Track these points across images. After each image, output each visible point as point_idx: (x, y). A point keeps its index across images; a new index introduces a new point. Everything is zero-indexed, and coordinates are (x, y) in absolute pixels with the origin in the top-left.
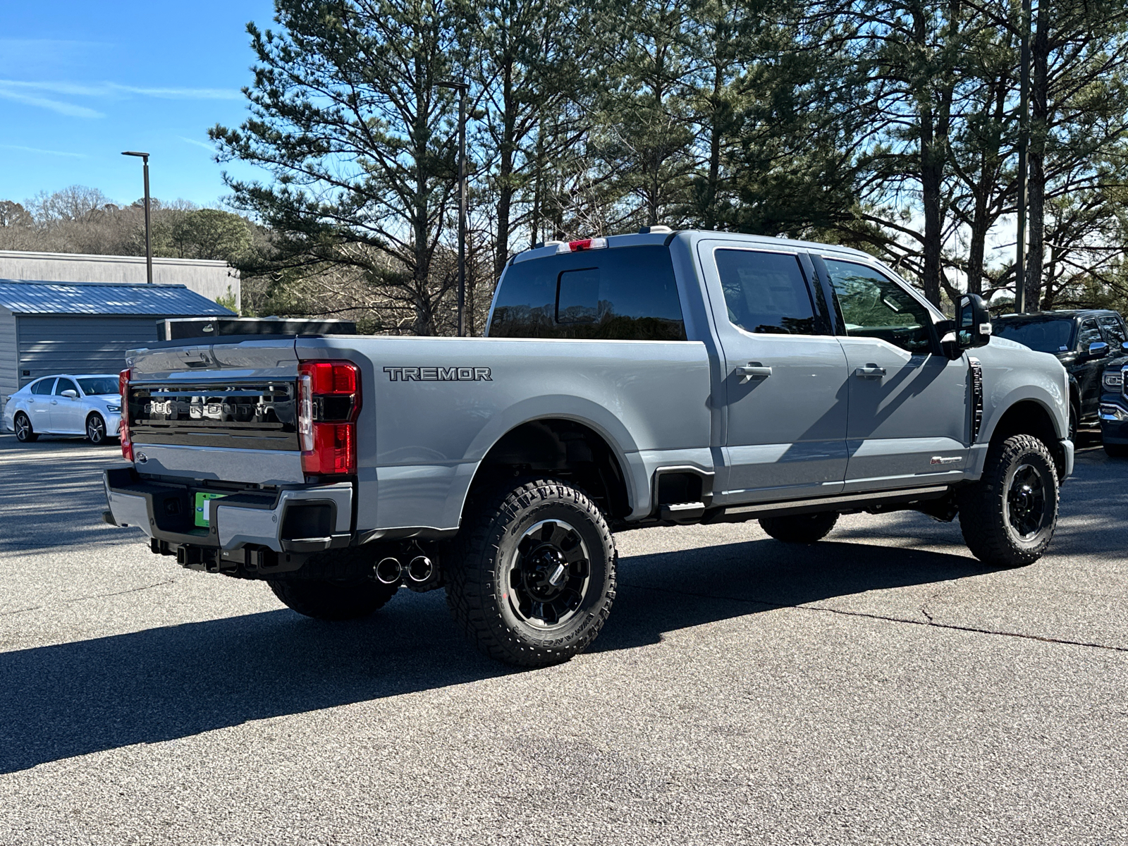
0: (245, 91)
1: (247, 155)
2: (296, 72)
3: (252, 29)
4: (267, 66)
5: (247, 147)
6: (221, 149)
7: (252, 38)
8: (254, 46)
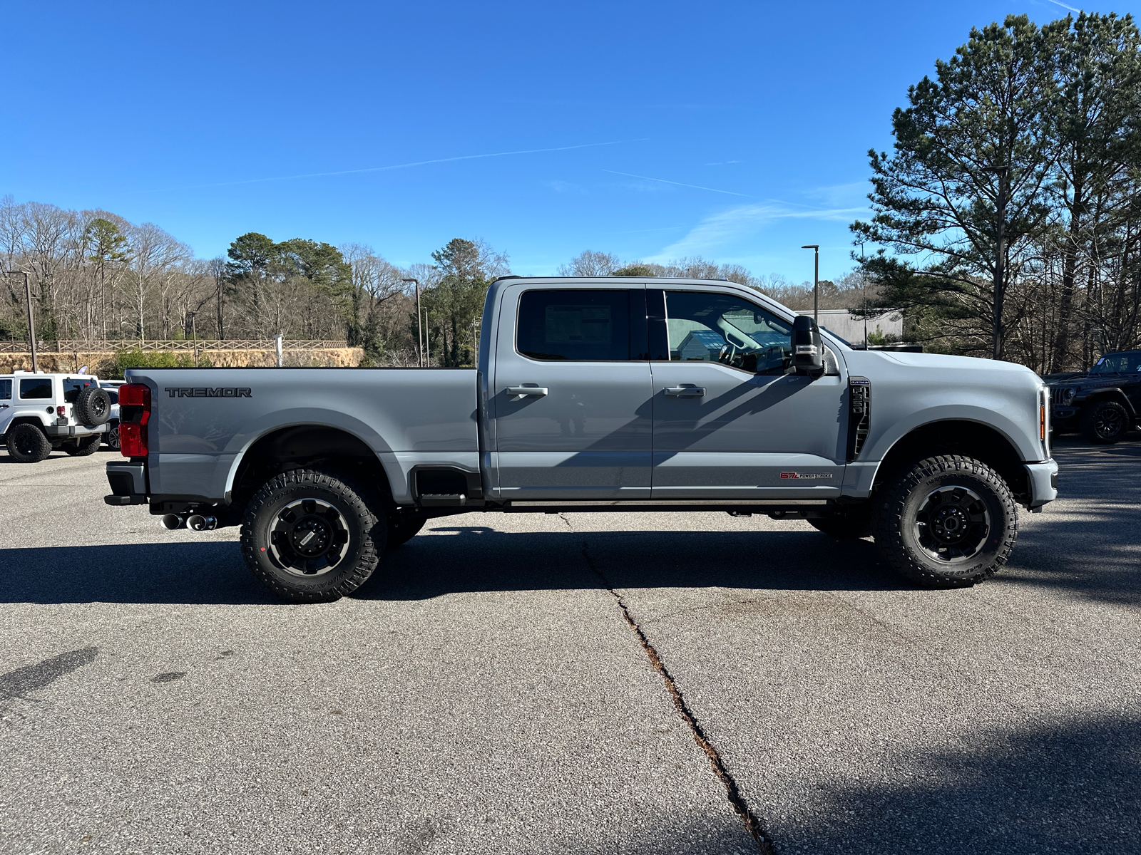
0: (869, 197)
1: (877, 238)
2: (901, 177)
3: (872, 153)
4: (880, 176)
5: (875, 233)
6: (859, 237)
7: (872, 159)
8: (872, 164)
